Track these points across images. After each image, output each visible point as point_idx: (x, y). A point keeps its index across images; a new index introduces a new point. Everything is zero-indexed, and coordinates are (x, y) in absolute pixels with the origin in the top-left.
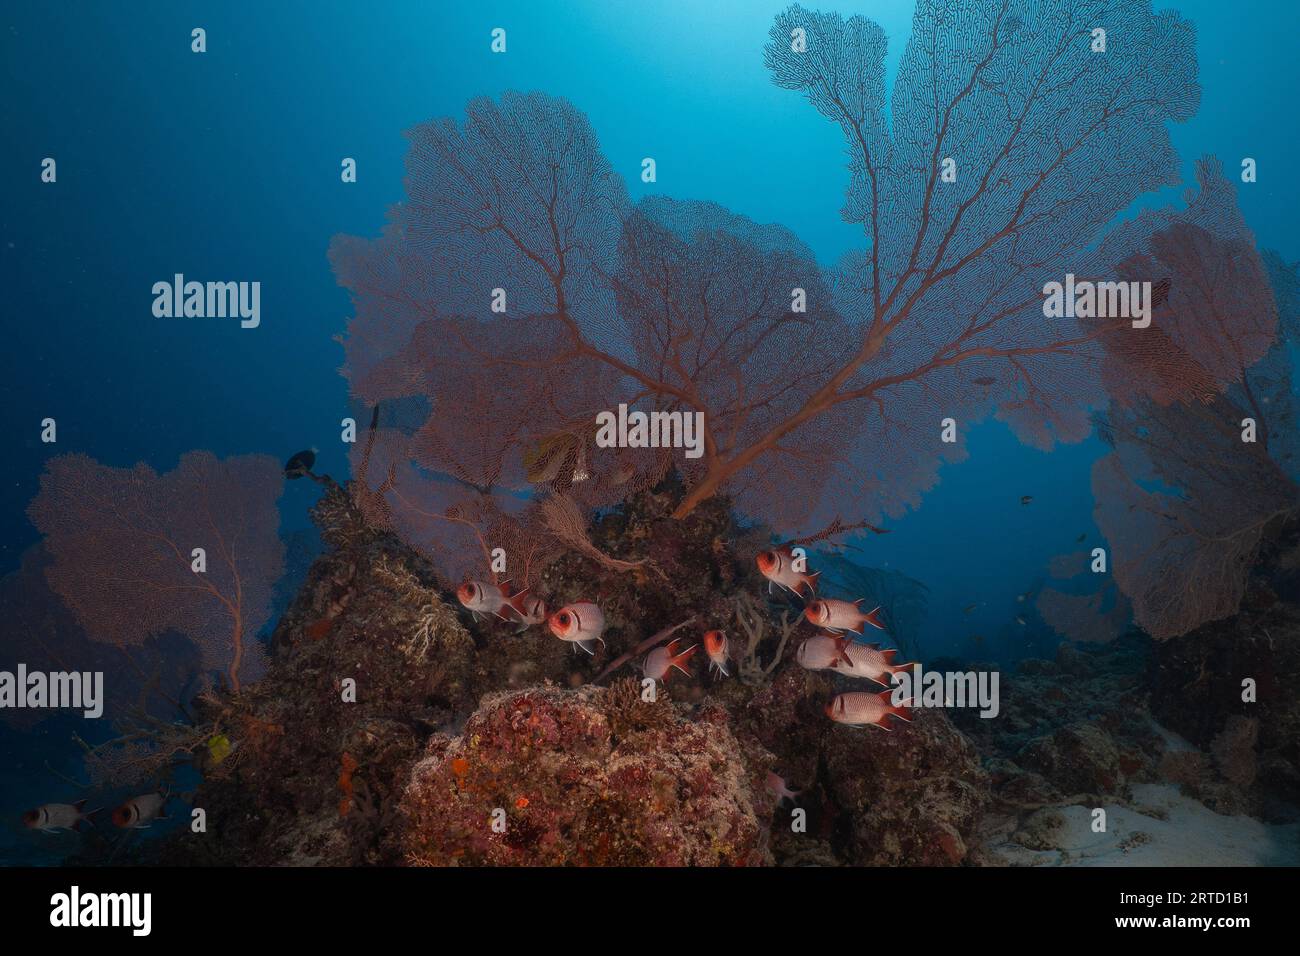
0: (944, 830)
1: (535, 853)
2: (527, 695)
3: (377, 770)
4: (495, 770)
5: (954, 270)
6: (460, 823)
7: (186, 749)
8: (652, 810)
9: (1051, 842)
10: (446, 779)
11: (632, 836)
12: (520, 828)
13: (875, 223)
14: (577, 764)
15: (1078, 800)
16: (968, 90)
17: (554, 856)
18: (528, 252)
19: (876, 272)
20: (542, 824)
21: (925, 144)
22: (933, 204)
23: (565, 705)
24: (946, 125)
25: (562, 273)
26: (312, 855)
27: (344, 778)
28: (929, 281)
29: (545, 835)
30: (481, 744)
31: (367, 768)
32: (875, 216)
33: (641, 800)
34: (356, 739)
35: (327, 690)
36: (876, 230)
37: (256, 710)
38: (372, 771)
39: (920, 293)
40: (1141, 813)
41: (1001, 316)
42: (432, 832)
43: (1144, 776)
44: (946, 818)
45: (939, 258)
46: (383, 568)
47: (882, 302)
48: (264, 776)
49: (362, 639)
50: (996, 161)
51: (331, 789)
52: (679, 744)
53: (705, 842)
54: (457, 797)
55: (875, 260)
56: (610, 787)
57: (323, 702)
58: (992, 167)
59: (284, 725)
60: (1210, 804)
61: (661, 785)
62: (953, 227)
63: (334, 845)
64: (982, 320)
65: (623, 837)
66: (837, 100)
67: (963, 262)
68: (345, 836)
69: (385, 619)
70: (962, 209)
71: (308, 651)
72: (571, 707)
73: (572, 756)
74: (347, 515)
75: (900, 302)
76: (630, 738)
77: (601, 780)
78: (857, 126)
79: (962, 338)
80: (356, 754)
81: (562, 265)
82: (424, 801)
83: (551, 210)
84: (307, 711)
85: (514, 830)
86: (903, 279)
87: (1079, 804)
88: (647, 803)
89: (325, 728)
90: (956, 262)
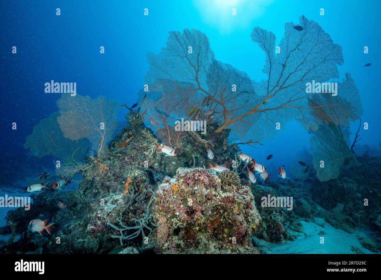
0: (279, 224)
1: (193, 218)
2: (200, 170)
3: (136, 184)
4: (186, 190)
5: (287, 87)
6: (173, 205)
7: (83, 169)
8: (235, 211)
9: (301, 230)
10: (171, 191)
11: (229, 218)
12: (190, 209)
13: (270, 74)
14: (212, 193)
15: (303, 219)
16: (295, 50)
17: (199, 220)
18: (191, 64)
19: (268, 85)
20: (196, 209)
21: (284, 59)
22: (284, 72)
23: (211, 175)
24: (289, 56)
25: (198, 71)
26: (113, 204)
27: (127, 184)
28: (281, 89)
29: (197, 213)
30: (183, 182)
31: (134, 183)
32: (270, 72)
33: (232, 207)
34: (133, 174)
35: (123, 160)
36: (270, 75)
37: (103, 162)
38: (135, 184)
39: (278, 91)
40: (317, 225)
41: (297, 99)
42: (164, 206)
43: (315, 215)
44: (280, 220)
45: (283, 84)
46: (144, 131)
47: (269, 91)
48: (101, 180)
49: (135, 148)
50: (300, 65)
51: (119, 187)
52: (241, 191)
53: (249, 223)
54: (173, 197)
55: (268, 82)
56: (221, 202)
57: (121, 163)
58: (298, 66)
59: (109, 167)
60: (333, 225)
61: (239, 204)
62: (288, 78)
63: (120, 203)
64: (292, 99)
65: (224, 218)
66: (265, 47)
67: (289, 86)
68: (123, 201)
69: (142, 144)
70: (290, 74)
71: (119, 150)
72: (213, 175)
73: (211, 190)
74: (134, 118)
75: (273, 92)
76: (227, 188)
77: (219, 199)
78: (268, 53)
79: (287, 103)
80: (132, 178)
81: (198, 69)
82: (163, 197)
83: (198, 56)
84: (117, 165)
85: (188, 210)
86: (274, 87)
87: (303, 220)
88: (234, 209)
89: (120, 170)
90: (288, 85)
